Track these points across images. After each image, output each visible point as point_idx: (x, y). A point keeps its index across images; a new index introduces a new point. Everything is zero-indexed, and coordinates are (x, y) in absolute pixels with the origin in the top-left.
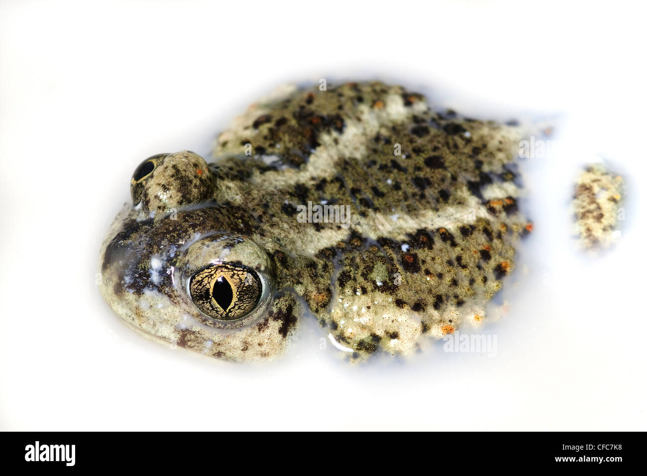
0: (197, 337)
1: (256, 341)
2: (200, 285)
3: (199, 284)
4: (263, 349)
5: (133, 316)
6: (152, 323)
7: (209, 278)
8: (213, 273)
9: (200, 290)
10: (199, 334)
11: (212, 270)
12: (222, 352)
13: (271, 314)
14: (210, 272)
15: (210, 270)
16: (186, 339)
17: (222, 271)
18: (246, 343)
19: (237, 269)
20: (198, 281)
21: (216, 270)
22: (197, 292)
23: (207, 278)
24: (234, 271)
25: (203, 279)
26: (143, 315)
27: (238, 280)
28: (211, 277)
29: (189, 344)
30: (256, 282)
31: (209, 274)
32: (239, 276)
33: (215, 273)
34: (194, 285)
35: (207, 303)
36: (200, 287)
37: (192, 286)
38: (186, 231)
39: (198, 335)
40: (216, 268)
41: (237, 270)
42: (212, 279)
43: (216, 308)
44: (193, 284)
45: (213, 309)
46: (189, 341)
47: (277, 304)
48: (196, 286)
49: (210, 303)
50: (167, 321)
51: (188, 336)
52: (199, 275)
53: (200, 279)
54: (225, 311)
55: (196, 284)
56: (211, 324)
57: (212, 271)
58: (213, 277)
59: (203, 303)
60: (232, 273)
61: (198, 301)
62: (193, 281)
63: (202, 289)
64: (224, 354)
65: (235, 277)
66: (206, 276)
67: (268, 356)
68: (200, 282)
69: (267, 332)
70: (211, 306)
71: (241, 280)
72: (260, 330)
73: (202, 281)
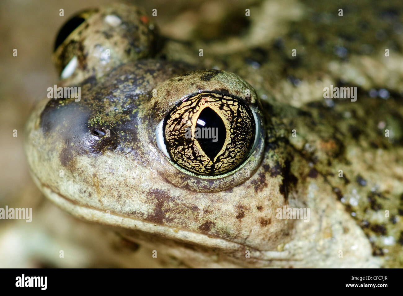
0: (178, 204)
1: (253, 204)
2: (178, 124)
3: (176, 123)
4: (262, 214)
5: (90, 190)
6: (115, 194)
7: (190, 112)
8: (194, 105)
9: (179, 131)
10: (179, 199)
11: (193, 101)
12: (211, 223)
13: (267, 168)
14: (190, 105)
15: (190, 102)
16: (163, 209)
17: (207, 102)
18: (240, 207)
19: (225, 97)
20: (176, 120)
21: (199, 102)
22: (175, 135)
23: (187, 113)
24: (223, 100)
25: (182, 115)
26: (104, 184)
27: (229, 112)
28: (193, 111)
29: (167, 216)
30: (249, 119)
31: (189, 107)
32: (229, 107)
33: (197, 104)
34: (170, 126)
35: (188, 148)
36: (178, 127)
37: (166, 129)
38: (143, 78)
39: (178, 201)
40: (198, 98)
41: (225, 99)
42: (194, 113)
43: (200, 156)
44: (168, 126)
45: (196, 158)
46: (167, 211)
47: (272, 156)
48: (173, 126)
49: (192, 148)
50: (135, 187)
51: (165, 204)
52: (175, 112)
53: (178, 116)
54: (212, 160)
55: (173, 123)
56: (193, 182)
57: (192, 103)
58: (195, 111)
59: (184, 149)
60: (220, 103)
61: (176, 149)
62: (168, 121)
63: (181, 129)
64: (214, 224)
65: (225, 108)
66: (186, 111)
67: (270, 223)
68: (178, 121)
69: (266, 192)
70: (194, 154)
71: (232, 112)
72: (256, 189)
73: (181, 118)
